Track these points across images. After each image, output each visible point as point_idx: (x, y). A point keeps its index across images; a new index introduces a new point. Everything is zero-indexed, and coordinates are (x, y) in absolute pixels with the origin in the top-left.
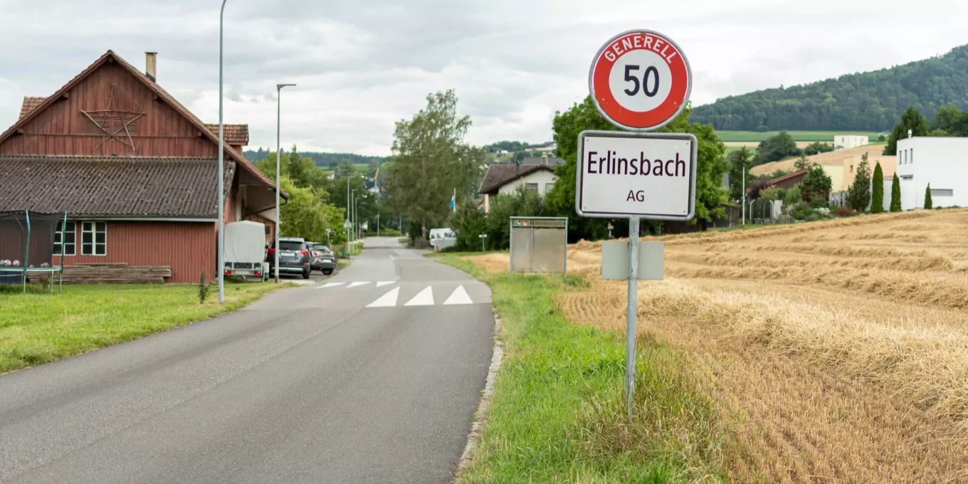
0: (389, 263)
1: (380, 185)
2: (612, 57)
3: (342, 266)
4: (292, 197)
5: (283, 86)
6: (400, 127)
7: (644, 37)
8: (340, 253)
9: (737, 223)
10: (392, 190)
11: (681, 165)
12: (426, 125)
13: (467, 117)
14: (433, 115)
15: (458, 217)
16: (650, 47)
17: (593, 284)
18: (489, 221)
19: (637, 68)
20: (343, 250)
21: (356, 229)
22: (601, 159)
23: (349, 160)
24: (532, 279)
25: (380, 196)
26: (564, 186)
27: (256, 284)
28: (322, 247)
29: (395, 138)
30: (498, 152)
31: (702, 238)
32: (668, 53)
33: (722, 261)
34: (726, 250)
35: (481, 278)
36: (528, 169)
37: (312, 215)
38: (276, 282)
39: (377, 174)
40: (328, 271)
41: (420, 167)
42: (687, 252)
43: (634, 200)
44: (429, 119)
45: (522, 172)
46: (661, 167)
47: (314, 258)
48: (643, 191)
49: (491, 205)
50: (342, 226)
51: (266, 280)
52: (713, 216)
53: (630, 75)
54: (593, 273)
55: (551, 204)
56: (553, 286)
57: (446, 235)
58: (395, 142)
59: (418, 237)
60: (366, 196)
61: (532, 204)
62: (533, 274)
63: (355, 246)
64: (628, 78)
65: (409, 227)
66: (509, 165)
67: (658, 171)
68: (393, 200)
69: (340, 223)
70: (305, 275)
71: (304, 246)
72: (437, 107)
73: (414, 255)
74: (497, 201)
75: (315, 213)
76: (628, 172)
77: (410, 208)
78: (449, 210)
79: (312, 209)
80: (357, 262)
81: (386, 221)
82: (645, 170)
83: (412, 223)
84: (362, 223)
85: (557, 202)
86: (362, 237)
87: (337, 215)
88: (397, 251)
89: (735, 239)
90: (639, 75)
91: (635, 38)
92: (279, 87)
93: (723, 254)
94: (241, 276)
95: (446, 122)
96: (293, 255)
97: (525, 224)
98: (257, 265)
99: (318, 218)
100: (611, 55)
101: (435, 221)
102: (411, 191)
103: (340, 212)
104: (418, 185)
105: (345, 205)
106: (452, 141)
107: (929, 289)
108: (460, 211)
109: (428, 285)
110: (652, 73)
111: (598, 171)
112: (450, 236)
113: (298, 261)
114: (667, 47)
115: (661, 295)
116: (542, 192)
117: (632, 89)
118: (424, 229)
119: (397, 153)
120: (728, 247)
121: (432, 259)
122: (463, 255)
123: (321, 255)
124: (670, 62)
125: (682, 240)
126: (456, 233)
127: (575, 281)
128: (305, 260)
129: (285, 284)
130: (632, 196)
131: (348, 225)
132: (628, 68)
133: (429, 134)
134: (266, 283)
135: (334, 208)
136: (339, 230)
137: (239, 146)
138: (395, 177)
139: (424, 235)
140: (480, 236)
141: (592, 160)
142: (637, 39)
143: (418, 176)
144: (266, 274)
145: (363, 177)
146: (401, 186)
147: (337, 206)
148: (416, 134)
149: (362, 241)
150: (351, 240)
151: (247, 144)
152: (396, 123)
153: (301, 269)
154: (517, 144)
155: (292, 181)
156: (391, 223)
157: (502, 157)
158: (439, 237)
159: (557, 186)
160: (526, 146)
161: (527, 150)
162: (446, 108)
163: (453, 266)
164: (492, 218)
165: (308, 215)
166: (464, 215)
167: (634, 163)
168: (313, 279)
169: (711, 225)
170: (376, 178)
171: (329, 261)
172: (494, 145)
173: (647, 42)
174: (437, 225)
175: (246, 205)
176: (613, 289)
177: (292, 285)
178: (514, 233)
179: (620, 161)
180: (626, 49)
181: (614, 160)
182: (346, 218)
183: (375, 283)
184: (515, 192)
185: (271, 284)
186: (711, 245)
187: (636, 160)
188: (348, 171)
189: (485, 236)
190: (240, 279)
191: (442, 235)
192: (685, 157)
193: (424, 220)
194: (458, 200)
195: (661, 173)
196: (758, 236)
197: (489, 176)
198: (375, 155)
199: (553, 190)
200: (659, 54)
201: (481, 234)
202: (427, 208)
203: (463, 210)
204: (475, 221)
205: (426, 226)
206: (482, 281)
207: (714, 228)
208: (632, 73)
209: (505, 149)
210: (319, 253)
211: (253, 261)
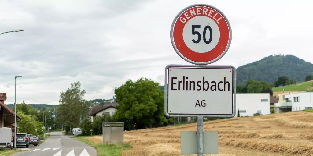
0: (58, 141)
1: (55, 114)
2: (184, 21)
3: (42, 142)
4: (23, 118)
5: (17, 77)
6: (62, 94)
7: (203, 9)
8: (41, 138)
9: (177, 123)
10: (59, 116)
11: (227, 84)
12: (70, 93)
13: (84, 90)
14: (73, 90)
15: (82, 124)
16: (206, 14)
17: (133, 147)
18: (93, 125)
19: (199, 27)
20: (42, 137)
21: (47, 129)
22: (179, 81)
23: (45, 106)
24: (111, 146)
25: (55, 118)
26: (119, 113)
27: (8, 151)
28: (33, 136)
29: (60, 98)
30: (95, 102)
31: (166, 129)
32: (217, 17)
33: (175, 137)
34: (175, 133)
35: (92, 145)
36: (106, 107)
37: (31, 125)
38: (15, 149)
39: (54, 110)
40: (36, 144)
41: (69, 107)
42: (162, 134)
43: (200, 106)
44: (72, 92)
45: (104, 108)
46: (215, 86)
47: (30, 140)
48: (205, 101)
49: (93, 120)
50: (42, 128)
51: (12, 149)
52: (169, 121)
53: (195, 31)
54: (133, 142)
55: (114, 119)
56: (119, 148)
57: (78, 130)
58: (60, 99)
59: (68, 131)
60: (50, 118)
61: (107, 119)
62: (111, 144)
63: (47, 135)
64: (194, 33)
65: (65, 128)
66: (99, 106)
67: (213, 88)
68: (60, 119)
69: (41, 127)
70: (27, 146)
71: (26, 136)
72: (74, 87)
73: (67, 137)
74: (96, 118)
75: (31, 124)
76: (196, 89)
77: (66, 121)
78: (79, 122)
79: (30, 123)
80: (47, 141)
81: (57, 126)
82: (206, 88)
83: (66, 127)
84: (49, 127)
85: (116, 118)
86: (49, 132)
87: (40, 124)
88: (61, 136)
89: (177, 129)
90: (201, 31)
91: (197, 9)
92: (16, 77)
93: (175, 134)
94: (3, 148)
95: (77, 92)
96: (22, 139)
97: (108, 126)
98: (9, 143)
99: (33, 126)
100: (183, 19)
101: (74, 126)
102: (67, 115)
103: (41, 123)
104: (68, 114)
105: (43, 121)
106: (80, 98)
107: (263, 145)
108: (83, 122)
109: (73, 149)
110: (208, 30)
111: (178, 89)
112: (80, 131)
113: (24, 141)
114: (217, 14)
115: (164, 151)
116: (111, 114)
117: (196, 39)
118: (70, 128)
119: (61, 103)
120: (175, 131)
121: (73, 139)
122: (84, 137)
123: (33, 139)
124: (218, 23)
125: (159, 130)
126: (82, 130)
127: (127, 146)
128: (27, 141)
129: (19, 150)
130: (198, 104)
131: (44, 128)
132: (194, 27)
133: (72, 96)
134: (12, 150)
135: (39, 122)
136: (41, 130)
137: (3, 101)
138: (60, 111)
139: (71, 131)
140: (90, 130)
141: (174, 82)
142: (199, 10)
143: (68, 111)
144: (12, 147)
145: (49, 112)
146: (62, 114)
147: (40, 122)
148: (67, 97)
149: (49, 133)
150: (45, 133)
151: (6, 100)
152: (61, 93)
153: (25, 144)
154: (101, 100)
155: (23, 113)
156: (59, 126)
157: (96, 104)
158: (76, 131)
159: (116, 112)
160: (104, 100)
161: (105, 102)
162: (77, 88)
163: (81, 141)
164: (94, 124)
165: (29, 125)
166: (84, 123)
167: (199, 84)
168: (30, 148)
169: (168, 125)
170: (54, 112)
171: (36, 141)
172: (94, 100)
173: (205, 11)
174: (75, 127)
175: (6, 122)
176: (141, 148)
177: (21, 151)
178: (104, 129)
179: (190, 83)
180: (192, 15)
181: (187, 82)
182: (43, 125)
183: (53, 148)
184: (102, 115)
185: (13, 151)
186: (169, 131)
187: (200, 82)
188: (44, 109)
189: (92, 130)
190: (2, 149)
191: (77, 130)
192: (229, 79)
193: (70, 125)
194: (82, 118)
195: (215, 89)
196: (185, 128)
197: (92, 110)
198: (54, 105)
199: (115, 114)
200: (212, 18)
201: (90, 129)
202: (72, 121)
203: (84, 122)
204: (88, 125)
205: (71, 127)
206: (92, 147)
207: (169, 125)
208: (196, 30)
209: (97, 101)
210: (32, 138)
211: (7, 142)
